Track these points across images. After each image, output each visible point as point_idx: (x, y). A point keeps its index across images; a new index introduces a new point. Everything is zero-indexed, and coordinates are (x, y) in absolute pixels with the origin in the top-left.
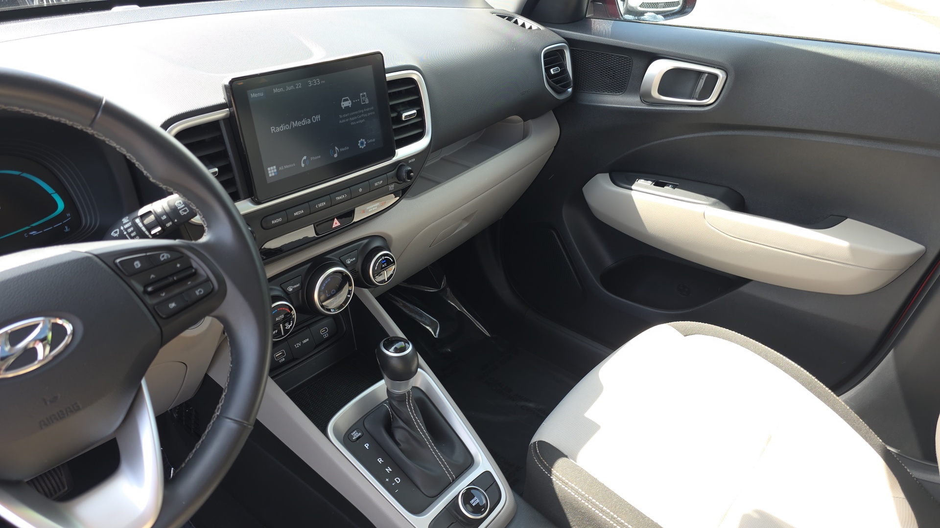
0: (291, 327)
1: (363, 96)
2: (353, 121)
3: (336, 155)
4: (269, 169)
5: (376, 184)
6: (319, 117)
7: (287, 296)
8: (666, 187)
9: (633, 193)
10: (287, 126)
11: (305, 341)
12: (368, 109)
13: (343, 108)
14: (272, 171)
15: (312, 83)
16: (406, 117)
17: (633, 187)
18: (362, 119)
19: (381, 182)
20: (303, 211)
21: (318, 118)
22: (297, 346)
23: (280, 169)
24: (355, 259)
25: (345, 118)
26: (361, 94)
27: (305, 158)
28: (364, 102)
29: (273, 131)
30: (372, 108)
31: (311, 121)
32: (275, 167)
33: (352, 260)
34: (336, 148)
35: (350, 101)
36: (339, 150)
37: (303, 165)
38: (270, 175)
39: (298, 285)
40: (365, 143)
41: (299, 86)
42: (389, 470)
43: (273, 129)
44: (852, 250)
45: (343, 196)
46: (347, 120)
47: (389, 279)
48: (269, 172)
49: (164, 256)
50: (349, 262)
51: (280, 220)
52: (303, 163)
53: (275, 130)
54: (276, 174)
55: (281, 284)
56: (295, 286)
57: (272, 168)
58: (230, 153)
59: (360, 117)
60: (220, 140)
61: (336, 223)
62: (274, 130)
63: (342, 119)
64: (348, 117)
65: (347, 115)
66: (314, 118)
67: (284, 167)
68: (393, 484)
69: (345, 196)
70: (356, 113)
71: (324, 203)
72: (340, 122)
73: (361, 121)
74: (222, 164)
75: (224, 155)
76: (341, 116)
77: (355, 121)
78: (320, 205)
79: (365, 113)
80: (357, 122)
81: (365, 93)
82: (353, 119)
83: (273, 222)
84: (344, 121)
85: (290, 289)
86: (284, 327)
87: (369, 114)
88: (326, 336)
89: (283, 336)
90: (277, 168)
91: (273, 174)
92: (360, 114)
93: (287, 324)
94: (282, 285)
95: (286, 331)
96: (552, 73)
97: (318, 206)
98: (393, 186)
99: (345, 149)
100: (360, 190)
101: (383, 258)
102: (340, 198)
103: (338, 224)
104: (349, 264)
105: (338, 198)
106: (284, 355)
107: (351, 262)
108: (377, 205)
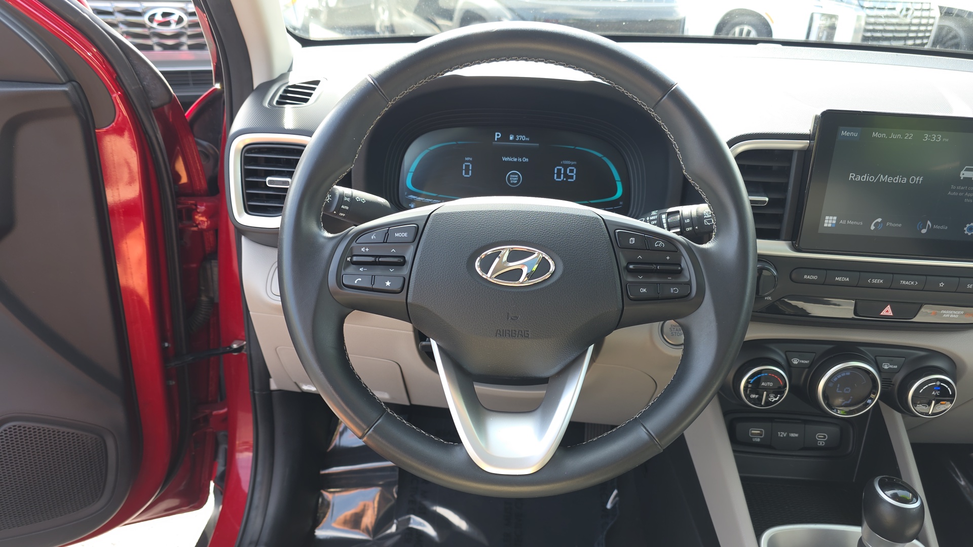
0: (776, 402)
2: (969, 198)
3: (924, 231)
4: (827, 218)
5: (970, 286)
6: (921, 179)
7: (788, 368)
10: (872, 179)
11: (792, 435)
13: (962, 178)
14: (829, 221)
15: (928, 138)
20: (848, 279)
21: (919, 181)
22: (781, 434)
23: (841, 222)
24: (896, 367)
25: (959, 191)
27: (879, 220)
29: (851, 178)
31: (908, 180)
32: (835, 218)
33: (891, 366)
34: (929, 222)
36: (932, 226)
37: (873, 228)
38: (826, 225)
39: (806, 362)
41: (908, 137)
43: (852, 175)
45: (912, 283)
46: (961, 194)
47: (933, 414)
48: (826, 221)
49: (660, 244)
50: (886, 367)
51: (815, 277)
52: (876, 225)
53: (855, 178)
54: (834, 226)
55: (786, 351)
56: (803, 362)
57: (831, 218)
58: (790, 188)
60: (786, 172)
61: (887, 311)
62: (853, 177)
63: (953, 191)
64: (964, 191)
65: (962, 188)
66: (913, 179)
67: (846, 222)
69: (915, 283)
71: (881, 281)
72: (950, 193)
74: (776, 196)
75: (783, 188)
76: (953, 187)
77: (972, 198)
78: (874, 281)
82: (970, 195)
83: (805, 277)
84: (955, 194)
85: (795, 362)
86: (768, 396)
88: (821, 443)
89: (762, 406)
90: (838, 221)
91: (830, 225)
93: (772, 396)
94: (787, 353)
95: (768, 403)
97: (871, 281)
99: (942, 227)
100: (942, 285)
101: (938, 383)
102: (907, 283)
103: (890, 313)
104: (886, 369)
105: (904, 282)
106: (762, 435)
107: (890, 368)
108: (959, 313)
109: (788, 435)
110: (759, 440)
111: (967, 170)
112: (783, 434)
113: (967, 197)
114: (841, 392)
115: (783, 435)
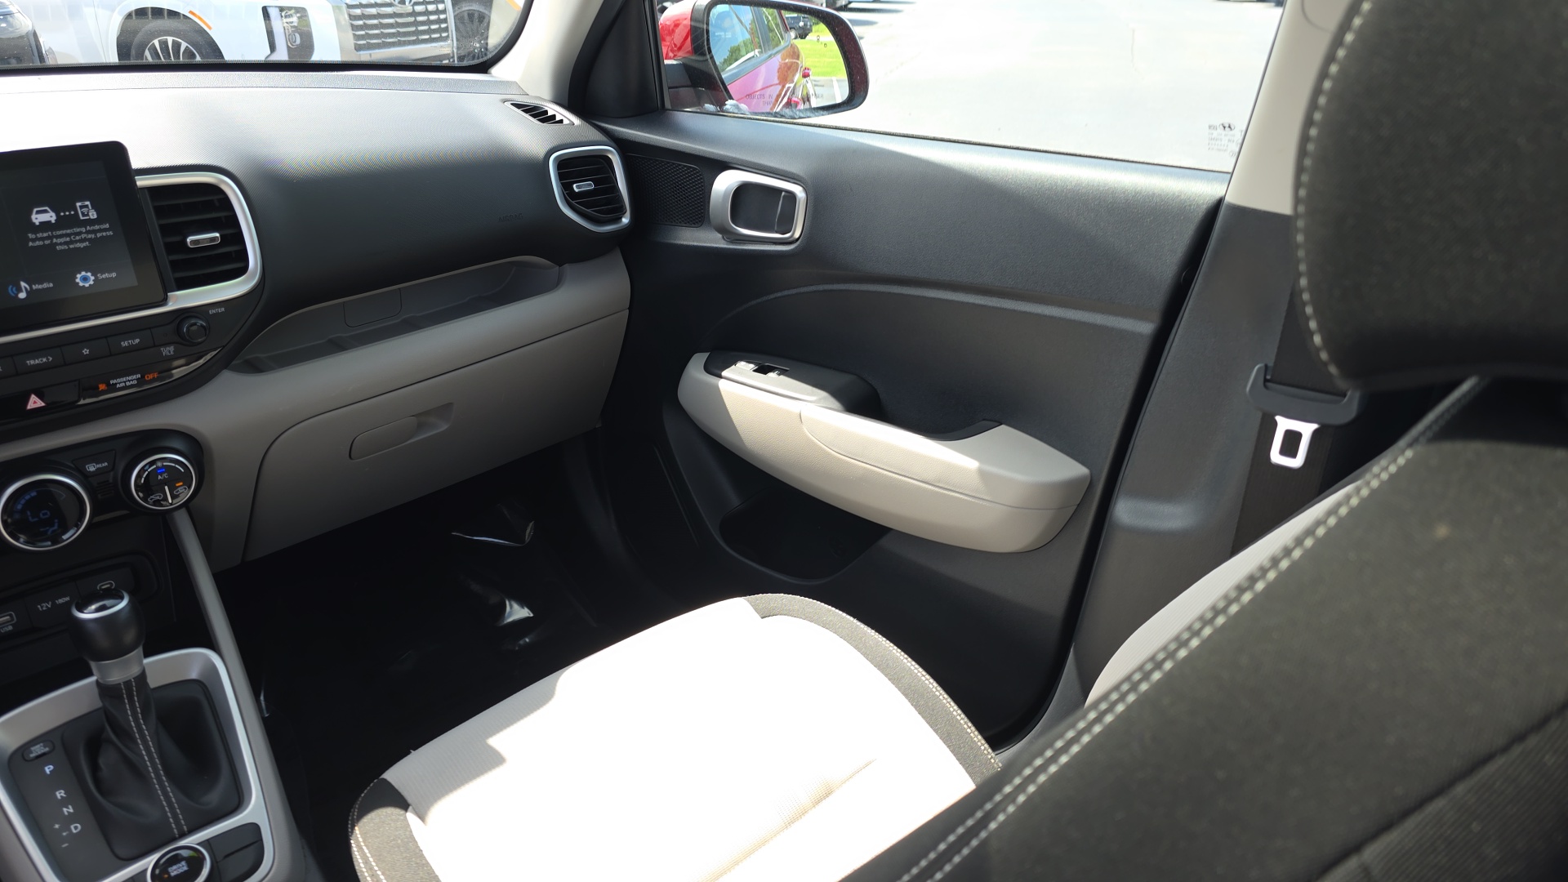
1: (81, 207)
2: (61, 244)
3: (22, 295)
5: (125, 344)
8: (771, 375)
9: (723, 384)
11: (61, 601)
12: (97, 227)
13: (37, 224)
16: (193, 242)
17: (724, 373)
18: (82, 241)
19: (137, 341)
22: (42, 607)
24: (106, 464)
25: (43, 239)
26: (78, 204)
28: (88, 215)
30: (107, 226)
33: (99, 466)
34: (23, 284)
35: (53, 214)
36: (30, 287)
40: (93, 278)
42: (68, 810)
44: (982, 473)
45: (44, 360)
46: (47, 242)
47: (177, 499)
50: (87, 471)
59: (78, 238)
61: (35, 402)
63: (34, 240)
64: (50, 238)
65: (45, 235)
68: (64, 834)
69: (48, 359)
70: (68, 231)
71: (2, 370)
72: (29, 244)
73: (82, 245)
76: (31, 236)
77: (66, 243)
79: (88, 232)
80: (71, 246)
81: (88, 203)
82: (59, 241)
84: (37, 243)
87: (99, 235)
92: (80, 233)
96: (576, 190)
98: (172, 348)
99: (45, 285)
100: (86, 351)
101: (159, 464)
102: (37, 362)
103: (40, 404)
104: (93, 472)
105: (32, 362)
106: (13, 620)
107: (98, 469)
108: (134, 377)
109: (54, 604)
110: (10, 628)
111: (38, 212)
112: (45, 606)
113: (57, 244)
114: (36, 519)
115: (47, 607)
